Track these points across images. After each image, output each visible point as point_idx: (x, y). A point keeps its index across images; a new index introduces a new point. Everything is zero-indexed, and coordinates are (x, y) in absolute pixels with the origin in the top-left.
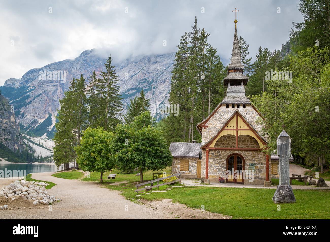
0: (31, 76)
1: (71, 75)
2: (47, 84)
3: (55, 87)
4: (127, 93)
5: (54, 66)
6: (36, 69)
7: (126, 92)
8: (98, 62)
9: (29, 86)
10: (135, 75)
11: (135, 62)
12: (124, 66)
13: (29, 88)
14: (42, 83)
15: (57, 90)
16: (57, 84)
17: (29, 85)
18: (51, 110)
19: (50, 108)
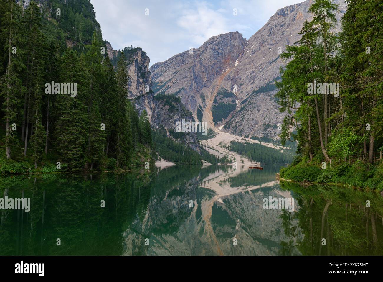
0: (156, 71)
1: (203, 67)
2: (181, 79)
3: (190, 82)
4: (272, 84)
5: (180, 57)
6: (161, 63)
7: (270, 82)
8: (227, 48)
9: (158, 83)
10: (274, 61)
11: (269, 45)
12: (257, 51)
13: (158, 85)
14: (176, 79)
15: (192, 85)
16: (191, 78)
17: (157, 80)
18: (190, 107)
19: (190, 106)
